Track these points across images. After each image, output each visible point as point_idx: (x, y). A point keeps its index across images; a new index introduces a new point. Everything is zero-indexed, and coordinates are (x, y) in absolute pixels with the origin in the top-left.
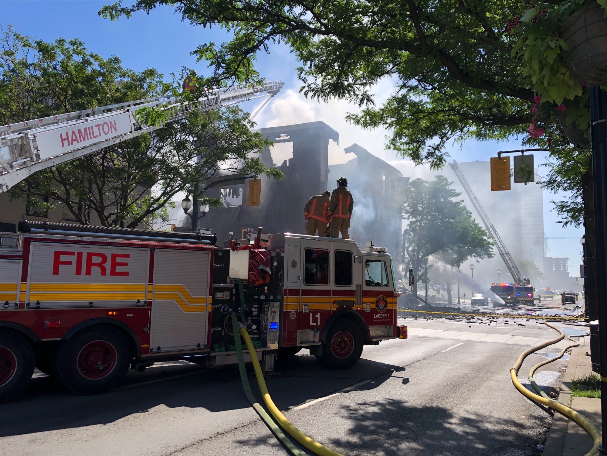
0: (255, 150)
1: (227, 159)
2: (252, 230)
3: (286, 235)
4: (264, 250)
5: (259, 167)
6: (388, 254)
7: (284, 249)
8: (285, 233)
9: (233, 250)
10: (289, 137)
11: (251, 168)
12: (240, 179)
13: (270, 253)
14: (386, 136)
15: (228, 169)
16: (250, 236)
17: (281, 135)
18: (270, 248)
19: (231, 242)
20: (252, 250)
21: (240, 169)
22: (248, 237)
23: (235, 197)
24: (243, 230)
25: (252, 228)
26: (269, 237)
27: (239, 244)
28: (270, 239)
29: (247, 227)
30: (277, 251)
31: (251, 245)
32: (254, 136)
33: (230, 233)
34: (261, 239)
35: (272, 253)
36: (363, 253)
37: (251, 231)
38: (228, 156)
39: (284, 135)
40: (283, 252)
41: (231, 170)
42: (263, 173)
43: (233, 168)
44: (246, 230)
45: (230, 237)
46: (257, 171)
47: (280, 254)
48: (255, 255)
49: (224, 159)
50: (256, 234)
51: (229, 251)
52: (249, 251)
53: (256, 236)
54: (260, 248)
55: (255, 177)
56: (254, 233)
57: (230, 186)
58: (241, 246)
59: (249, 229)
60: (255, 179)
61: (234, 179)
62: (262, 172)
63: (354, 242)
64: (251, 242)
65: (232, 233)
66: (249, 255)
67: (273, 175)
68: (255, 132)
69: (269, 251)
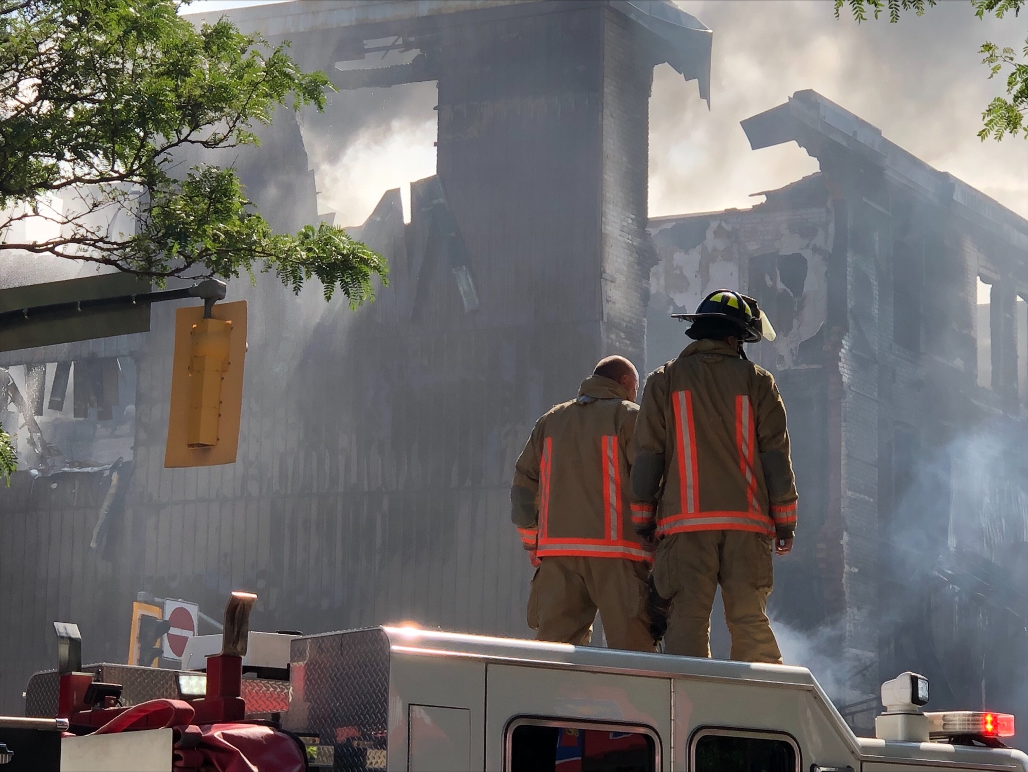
0: (206, 132)
1: (47, 186)
2: (193, 610)
3: (398, 640)
4: (266, 730)
5: (234, 226)
6: (1015, 753)
7: (384, 723)
8: (389, 630)
9: (80, 729)
10: (415, 53)
11: (183, 237)
12: (125, 301)
13: (302, 747)
14: (988, 47)
15: (50, 247)
16: (179, 645)
17: (370, 44)
18: (297, 720)
19: (65, 680)
20: (193, 729)
21: (122, 246)
22: (168, 653)
23: (93, 412)
24: (139, 610)
25: (186, 599)
26: (296, 652)
27: (116, 692)
28: (298, 667)
29: (162, 591)
30: (343, 734)
31: (188, 698)
32: (207, 47)
33: (60, 627)
34: (246, 661)
35: (312, 750)
36: (866, 749)
37: (181, 619)
38: (53, 171)
39: (389, 41)
40: (382, 744)
41: (72, 249)
42: (258, 264)
43: (78, 241)
44: (154, 612)
45: (64, 651)
46: (221, 253)
47: (362, 753)
48: (208, 763)
49: (26, 191)
50: (211, 631)
51: (52, 738)
52: (176, 737)
53: (215, 644)
54: (237, 715)
55: (212, 294)
56: (205, 629)
57: (64, 348)
58: (127, 705)
59: (171, 606)
60: (209, 301)
61: (85, 304)
62: (250, 253)
63: (807, 678)
64: (183, 680)
65: (73, 631)
66: (175, 758)
67: (320, 272)
68: (213, 23)
69: (295, 737)
